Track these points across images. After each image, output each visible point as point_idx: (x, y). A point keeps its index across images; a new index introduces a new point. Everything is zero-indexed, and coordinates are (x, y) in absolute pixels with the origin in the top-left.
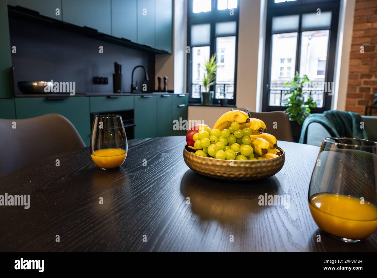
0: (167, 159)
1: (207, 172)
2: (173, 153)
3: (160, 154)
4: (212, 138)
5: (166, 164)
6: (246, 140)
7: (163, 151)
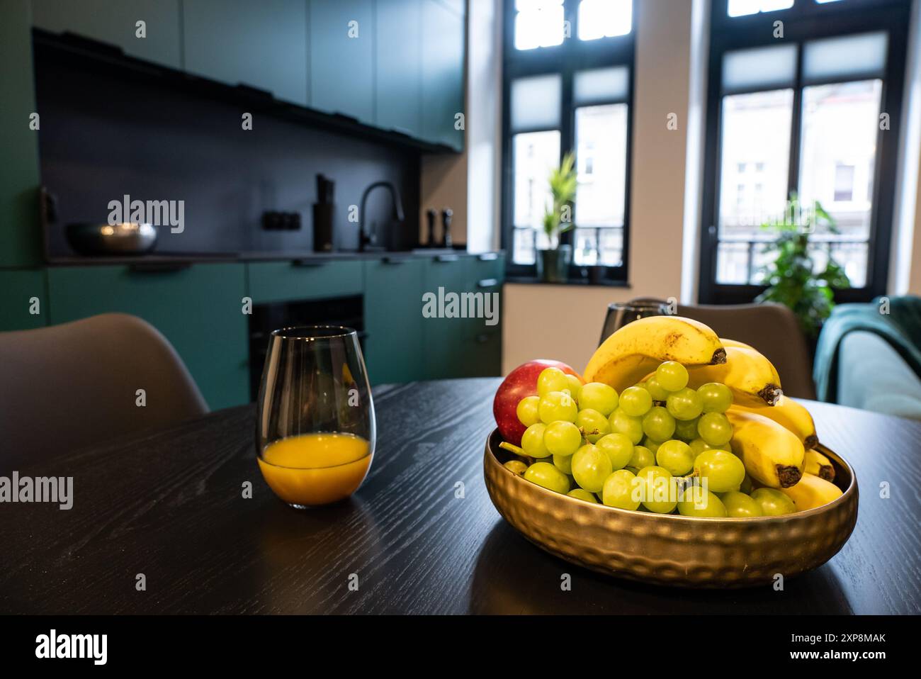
0: (433, 469)
1: (570, 550)
2: (455, 442)
3: (413, 448)
4: (586, 419)
5: (427, 488)
6: (714, 427)
7: (424, 436)
